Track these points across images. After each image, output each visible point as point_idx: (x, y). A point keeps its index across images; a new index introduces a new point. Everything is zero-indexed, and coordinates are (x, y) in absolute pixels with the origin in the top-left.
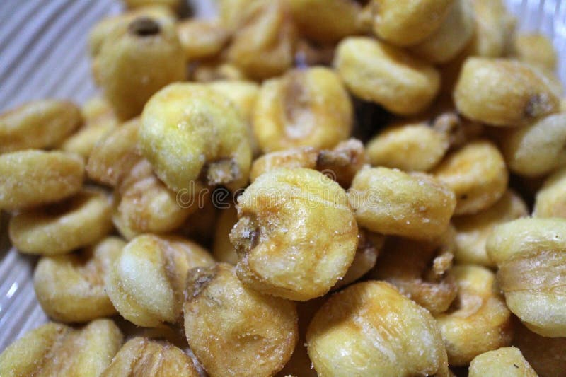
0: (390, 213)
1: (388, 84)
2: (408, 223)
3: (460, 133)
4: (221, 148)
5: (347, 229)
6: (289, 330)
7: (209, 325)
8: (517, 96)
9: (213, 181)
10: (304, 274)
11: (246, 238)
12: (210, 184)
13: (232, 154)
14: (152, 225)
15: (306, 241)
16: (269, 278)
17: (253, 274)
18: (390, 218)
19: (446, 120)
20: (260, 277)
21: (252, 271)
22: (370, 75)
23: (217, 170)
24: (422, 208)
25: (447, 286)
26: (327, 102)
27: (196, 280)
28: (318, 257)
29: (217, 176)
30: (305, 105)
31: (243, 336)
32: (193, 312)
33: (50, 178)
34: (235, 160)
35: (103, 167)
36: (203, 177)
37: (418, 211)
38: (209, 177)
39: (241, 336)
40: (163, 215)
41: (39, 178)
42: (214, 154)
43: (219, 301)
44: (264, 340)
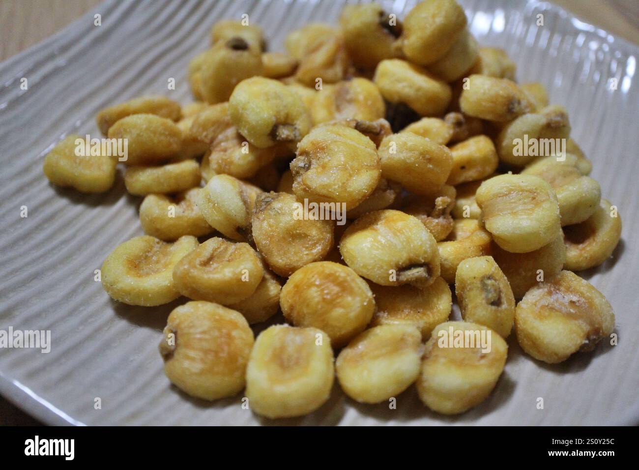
0: (404, 157)
1: (410, 87)
2: (417, 165)
3: (464, 127)
4: (287, 116)
5: (372, 163)
6: (328, 233)
7: (270, 226)
8: (502, 97)
9: (281, 136)
10: (340, 184)
11: (301, 167)
12: (278, 138)
13: (295, 122)
14: (233, 169)
15: (343, 165)
16: (316, 187)
17: (305, 187)
18: (404, 161)
19: (452, 117)
20: (310, 188)
21: (304, 184)
22: (399, 81)
23: (283, 130)
24: (427, 156)
25: (445, 220)
26: (366, 99)
27: (263, 200)
28: (351, 176)
29: (283, 133)
30: (350, 101)
31: (294, 232)
32: (259, 219)
33: (161, 134)
34: (297, 126)
35: (201, 129)
36: (273, 133)
37: (424, 157)
38: (277, 134)
39: (292, 232)
40: (241, 162)
41: (155, 133)
42: (282, 119)
43: (279, 211)
44: (309, 237)
